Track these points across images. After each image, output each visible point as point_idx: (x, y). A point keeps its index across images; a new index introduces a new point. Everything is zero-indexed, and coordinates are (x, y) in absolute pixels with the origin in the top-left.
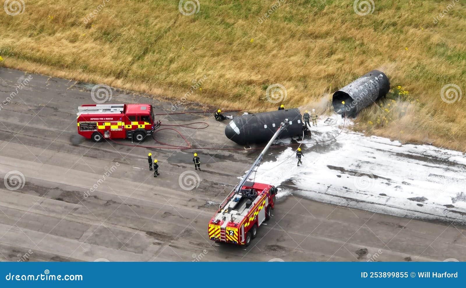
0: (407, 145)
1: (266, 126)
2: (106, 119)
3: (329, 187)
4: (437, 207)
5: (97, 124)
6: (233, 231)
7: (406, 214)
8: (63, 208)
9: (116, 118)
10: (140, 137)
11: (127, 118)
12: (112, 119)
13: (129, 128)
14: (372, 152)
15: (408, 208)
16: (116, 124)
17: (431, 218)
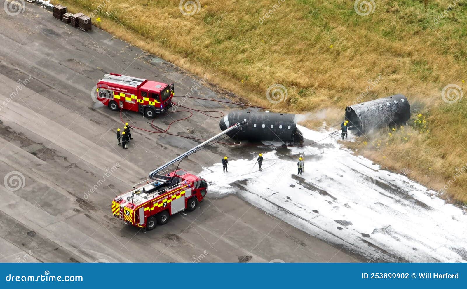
0: (384, 171)
1: (255, 126)
2: (122, 90)
3: (274, 194)
4: (354, 233)
5: (114, 93)
6: (129, 212)
7: (319, 233)
8: (30, 161)
9: (130, 91)
10: (150, 113)
11: (139, 92)
12: (126, 91)
13: (141, 102)
14: (345, 170)
15: (327, 228)
16: (130, 96)
17: (338, 242)
